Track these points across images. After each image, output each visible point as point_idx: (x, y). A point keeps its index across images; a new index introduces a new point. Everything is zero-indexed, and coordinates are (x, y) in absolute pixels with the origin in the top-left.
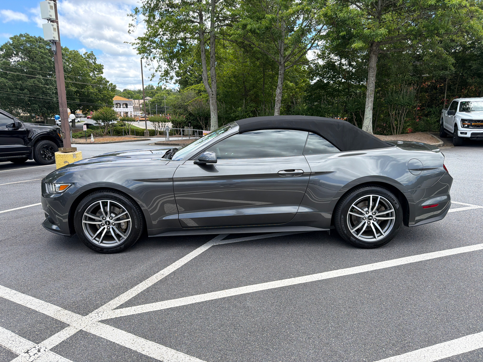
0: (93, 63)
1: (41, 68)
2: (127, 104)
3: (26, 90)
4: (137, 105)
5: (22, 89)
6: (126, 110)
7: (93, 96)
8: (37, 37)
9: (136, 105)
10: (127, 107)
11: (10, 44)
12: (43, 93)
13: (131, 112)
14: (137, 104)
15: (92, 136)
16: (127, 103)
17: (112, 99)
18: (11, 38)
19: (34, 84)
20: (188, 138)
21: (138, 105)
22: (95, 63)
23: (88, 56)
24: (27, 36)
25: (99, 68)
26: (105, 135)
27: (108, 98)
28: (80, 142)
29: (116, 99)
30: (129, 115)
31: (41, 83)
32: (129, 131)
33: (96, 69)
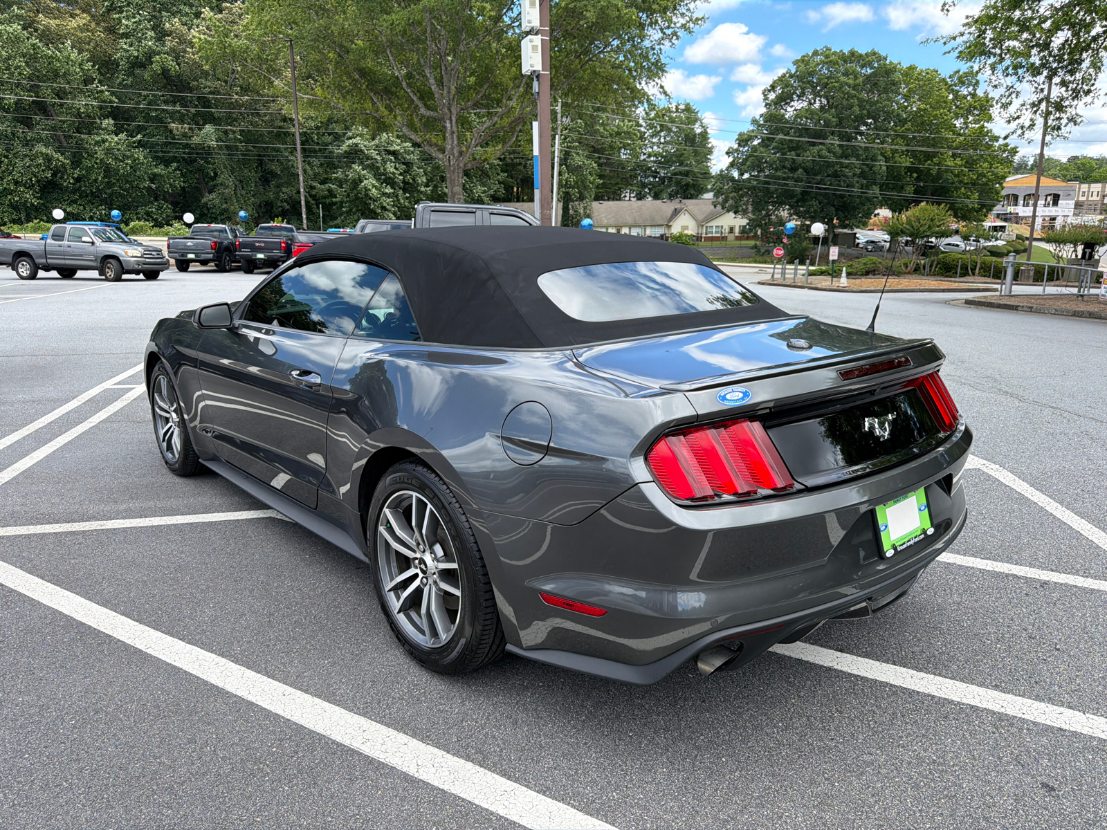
0: (970, 94)
1: (841, 120)
2: (1059, 196)
3: (801, 170)
4: (1095, 198)
5: (793, 169)
6: (1052, 211)
7: (950, 176)
8: (846, 51)
9: (1090, 198)
10: (1055, 203)
11: (791, 76)
12: (835, 175)
13: (1065, 216)
14: (1095, 194)
15: (844, 274)
16: (1059, 193)
17: (1001, 184)
18: (796, 63)
19: (819, 156)
20: (1075, 290)
21: (1098, 199)
22: (974, 95)
23: (960, 79)
24: (827, 53)
25: (982, 106)
26: (909, 273)
27: (989, 180)
28: (819, 286)
29: (1014, 182)
30: (1058, 223)
31: (834, 153)
32: (976, 266)
33: (975, 108)
